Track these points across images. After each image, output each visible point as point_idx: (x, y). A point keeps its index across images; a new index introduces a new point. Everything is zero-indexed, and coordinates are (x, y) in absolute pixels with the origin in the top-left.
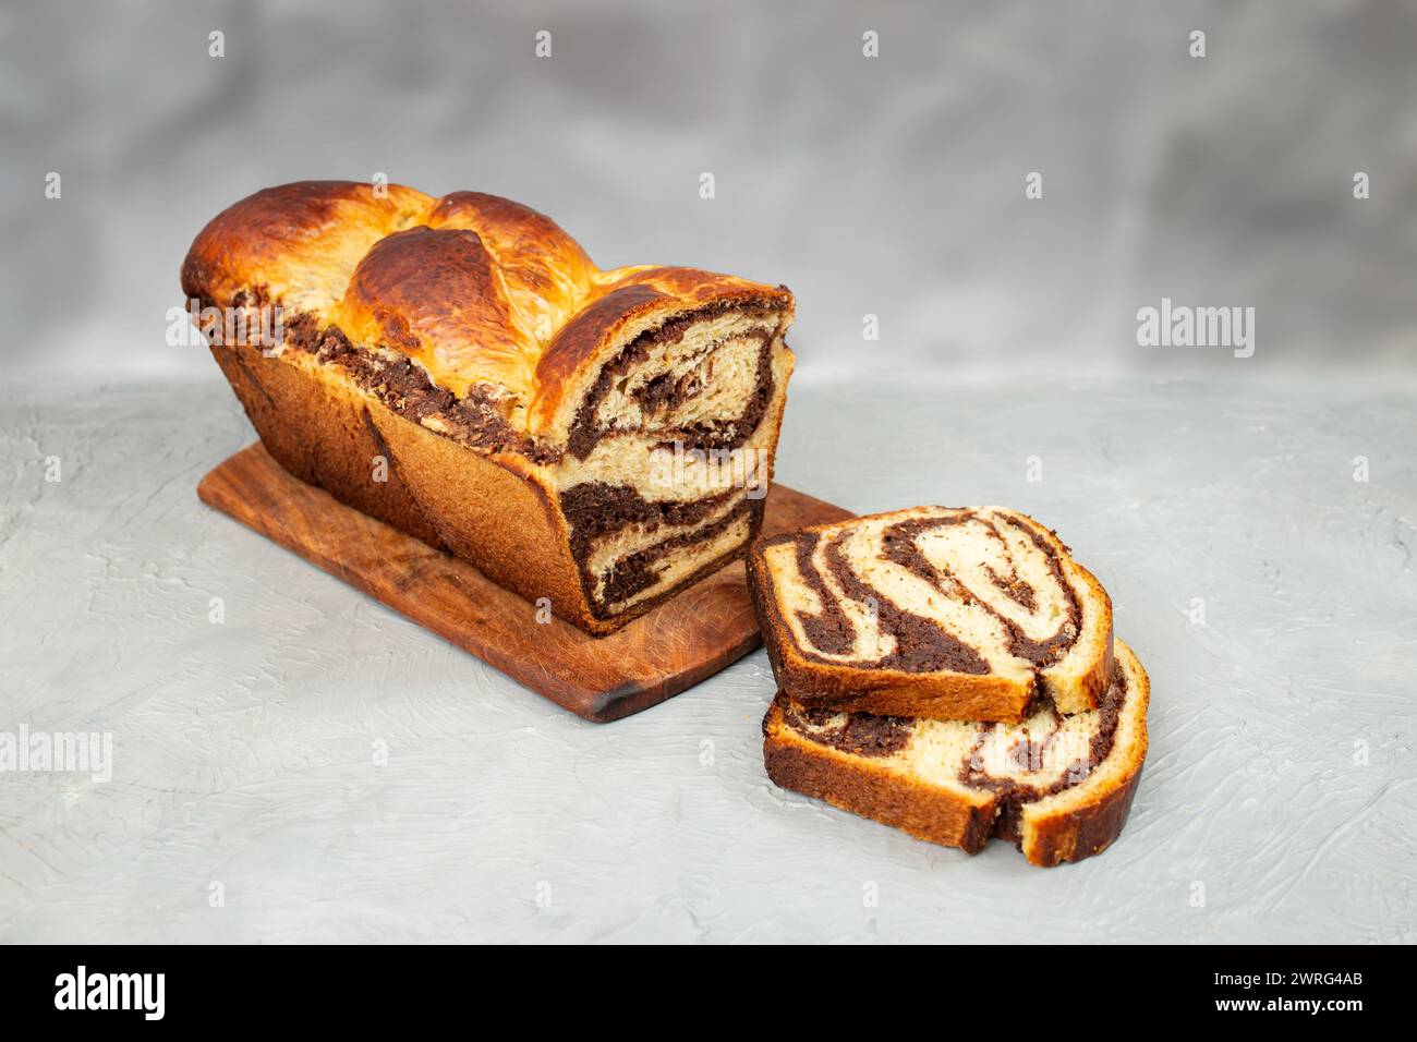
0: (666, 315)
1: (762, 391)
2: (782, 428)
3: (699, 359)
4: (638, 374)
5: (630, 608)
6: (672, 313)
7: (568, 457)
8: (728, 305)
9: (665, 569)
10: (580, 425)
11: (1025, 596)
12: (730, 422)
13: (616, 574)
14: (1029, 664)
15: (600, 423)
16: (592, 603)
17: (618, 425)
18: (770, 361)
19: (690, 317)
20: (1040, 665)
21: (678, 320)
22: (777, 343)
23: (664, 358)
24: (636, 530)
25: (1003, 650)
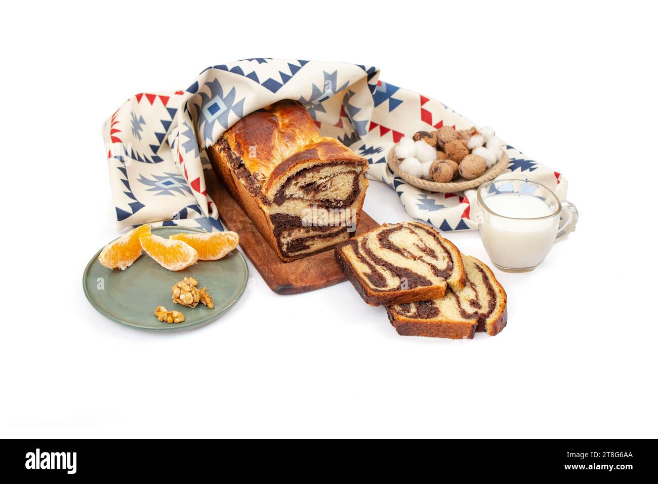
0: (314, 164)
1: (355, 191)
2: (363, 205)
3: (327, 179)
4: (302, 181)
5: (297, 255)
6: (316, 163)
7: (273, 204)
8: (339, 163)
9: (312, 245)
10: (278, 195)
11: (432, 254)
12: (340, 201)
13: (291, 244)
14: (443, 279)
15: (286, 195)
16: (282, 251)
17: (294, 197)
18: (358, 182)
19: (323, 165)
20: (446, 278)
21: (319, 166)
22: (361, 177)
23: (313, 177)
24: (299, 231)
25: (433, 275)
